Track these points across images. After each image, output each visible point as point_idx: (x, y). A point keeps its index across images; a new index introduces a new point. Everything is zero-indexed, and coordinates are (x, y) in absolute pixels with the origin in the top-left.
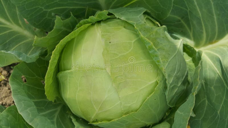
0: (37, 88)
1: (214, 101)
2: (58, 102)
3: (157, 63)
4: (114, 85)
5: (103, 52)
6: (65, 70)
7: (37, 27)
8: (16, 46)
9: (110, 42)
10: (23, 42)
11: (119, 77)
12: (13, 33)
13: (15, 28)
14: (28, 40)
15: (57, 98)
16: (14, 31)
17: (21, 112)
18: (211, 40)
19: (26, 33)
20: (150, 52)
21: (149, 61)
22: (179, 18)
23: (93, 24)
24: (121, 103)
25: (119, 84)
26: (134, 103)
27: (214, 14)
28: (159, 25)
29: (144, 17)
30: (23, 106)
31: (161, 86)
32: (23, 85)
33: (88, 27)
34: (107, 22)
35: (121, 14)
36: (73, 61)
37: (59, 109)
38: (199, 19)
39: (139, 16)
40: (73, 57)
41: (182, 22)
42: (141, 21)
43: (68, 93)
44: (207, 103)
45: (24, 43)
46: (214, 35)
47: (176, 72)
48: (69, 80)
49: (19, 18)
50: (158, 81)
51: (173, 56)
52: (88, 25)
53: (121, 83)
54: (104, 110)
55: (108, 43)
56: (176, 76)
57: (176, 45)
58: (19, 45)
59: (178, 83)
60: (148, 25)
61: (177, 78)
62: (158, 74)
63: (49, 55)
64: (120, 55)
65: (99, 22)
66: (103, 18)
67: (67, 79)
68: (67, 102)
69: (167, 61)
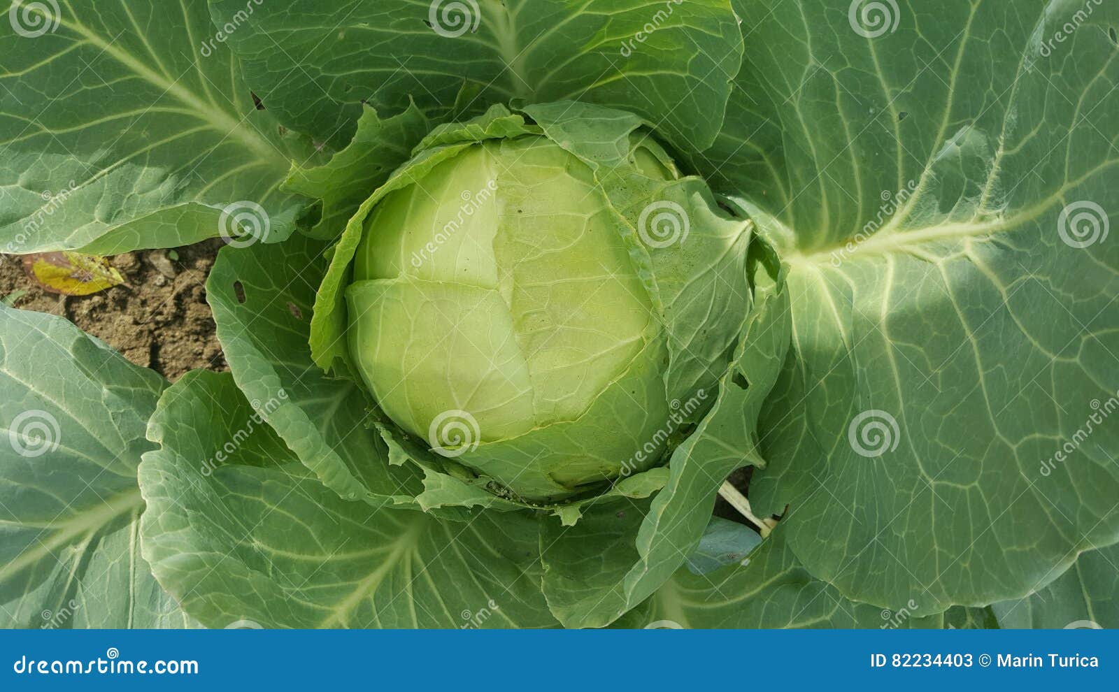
0: (276, 325)
1: (820, 423)
2: (338, 377)
3: (646, 288)
4: (516, 337)
5: (496, 237)
6: (373, 277)
7: (290, 124)
8: (216, 181)
9: (520, 211)
10: (238, 169)
11: (535, 315)
12: (210, 137)
13: (217, 119)
14: (253, 164)
15: (338, 361)
16: (211, 131)
17: (242, 383)
18: (843, 233)
19: (252, 139)
20: (630, 254)
21: (627, 277)
22: (759, 150)
23: (476, 146)
24: (532, 392)
25: (533, 336)
26: (569, 395)
27: (853, 156)
28: (676, 173)
29: (633, 143)
30: (249, 367)
31: (655, 356)
32: (238, 308)
33: (461, 153)
34: (519, 145)
35: (564, 128)
36: (402, 252)
37: (336, 400)
38: (809, 162)
39: (614, 142)
40: (403, 240)
41: (767, 161)
42: (620, 156)
43: (378, 349)
44: (804, 430)
45: (240, 173)
46: (851, 219)
47: (704, 321)
48: (385, 308)
49: (234, 87)
50: (645, 340)
51: (703, 272)
52: (459, 147)
53: (538, 333)
54: (481, 410)
55: (513, 211)
56: (705, 332)
57: (723, 237)
58: (226, 179)
59: (709, 354)
60: (638, 170)
61: (707, 338)
62: (649, 320)
63: (324, 221)
64: (545, 251)
65: (494, 141)
66: (508, 132)
67: (378, 306)
68: (369, 377)
69: (682, 285)
